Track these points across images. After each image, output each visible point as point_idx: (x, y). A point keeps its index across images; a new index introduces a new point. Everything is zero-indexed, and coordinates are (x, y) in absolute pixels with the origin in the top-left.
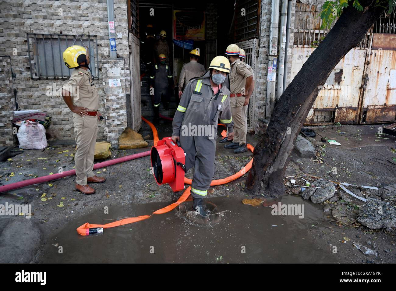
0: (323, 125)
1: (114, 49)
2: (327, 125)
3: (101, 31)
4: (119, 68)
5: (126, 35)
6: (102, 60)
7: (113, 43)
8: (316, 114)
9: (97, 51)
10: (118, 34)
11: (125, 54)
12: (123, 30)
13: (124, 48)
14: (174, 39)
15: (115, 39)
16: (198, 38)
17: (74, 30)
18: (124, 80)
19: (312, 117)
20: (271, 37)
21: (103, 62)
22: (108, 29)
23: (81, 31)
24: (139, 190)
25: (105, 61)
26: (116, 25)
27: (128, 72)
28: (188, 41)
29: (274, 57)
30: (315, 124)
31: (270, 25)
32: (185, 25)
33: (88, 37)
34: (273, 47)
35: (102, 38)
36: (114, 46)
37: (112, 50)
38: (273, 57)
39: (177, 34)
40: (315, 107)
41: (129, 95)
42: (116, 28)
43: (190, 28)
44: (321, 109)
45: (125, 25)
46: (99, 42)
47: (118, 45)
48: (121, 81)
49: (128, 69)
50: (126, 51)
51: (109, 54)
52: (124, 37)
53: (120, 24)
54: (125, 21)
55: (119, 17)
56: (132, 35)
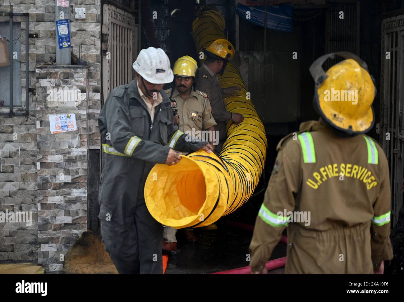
1: (65, 44)
3: (39, 2)
4: (75, 87)
6: (37, 71)
7: (63, 30)
9: (28, 49)
10: (76, 10)
11: (90, 56)
13: (89, 40)
15: (68, 22)
18: (85, 117)
21: (40, 74)
25: (44, 71)
27: (97, 96)
28: (278, 7)
33: (8, 18)
35: (40, 19)
36: (66, 38)
37: (61, 47)
41: (97, 152)
46: (34, 28)
47: (75, 34)
48: (78, 118)
49: (96, 90)
50: (95, 48)
51: (53, 55)
52: (90, 15)
56: (113, 8)
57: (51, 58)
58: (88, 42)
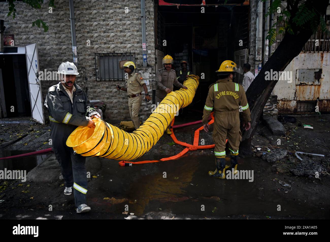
0: (306, 114)
1: (145, 61)
2: (309, 114)
3: (138, 49)
4: (148, 73)
5: (153, 51)
6: (138, 68)
7: (145, 57)
8: (299, 105)
10: (148, 51)
11: (152, 64)
12: (152, 48)
13: (152, 60)
14: (193, 49)
15: (146, 55)
16: (212, 47)
17: (121, 50)
18: (151, 81)
19: (295, 108)
20: (257, 47)
21: (139, 69)
22: (142, 48)
23: (126, 50)
24: (156, 148)
25: (140, 68)
26: (147, 45)
27: (154, 75)
28: (204, 49)
29: (260, 62)
30: (298, 113)
31: (256, 39)
32: (202, 37)
33: (129, 54)
34: (258, 54)
35: (138, 54)
36: (145, 59)
37: (144, 62)
38: (258, 62)
39: (196, 45)
40: (298, 99)
42: (147, 47)
43: (206, 39)
44: (303, 101)
45: (153, 45)
46: (137, 56)
47: (148, 58)
48: (149, 81)
49: (154, 73)
50: (154, 62)
51: (142, 64)
52: (152, 53)
53: (150, 44)
54: (153, 42)
55: (149, 40)
56: (158, 50)
57: (142, 65)
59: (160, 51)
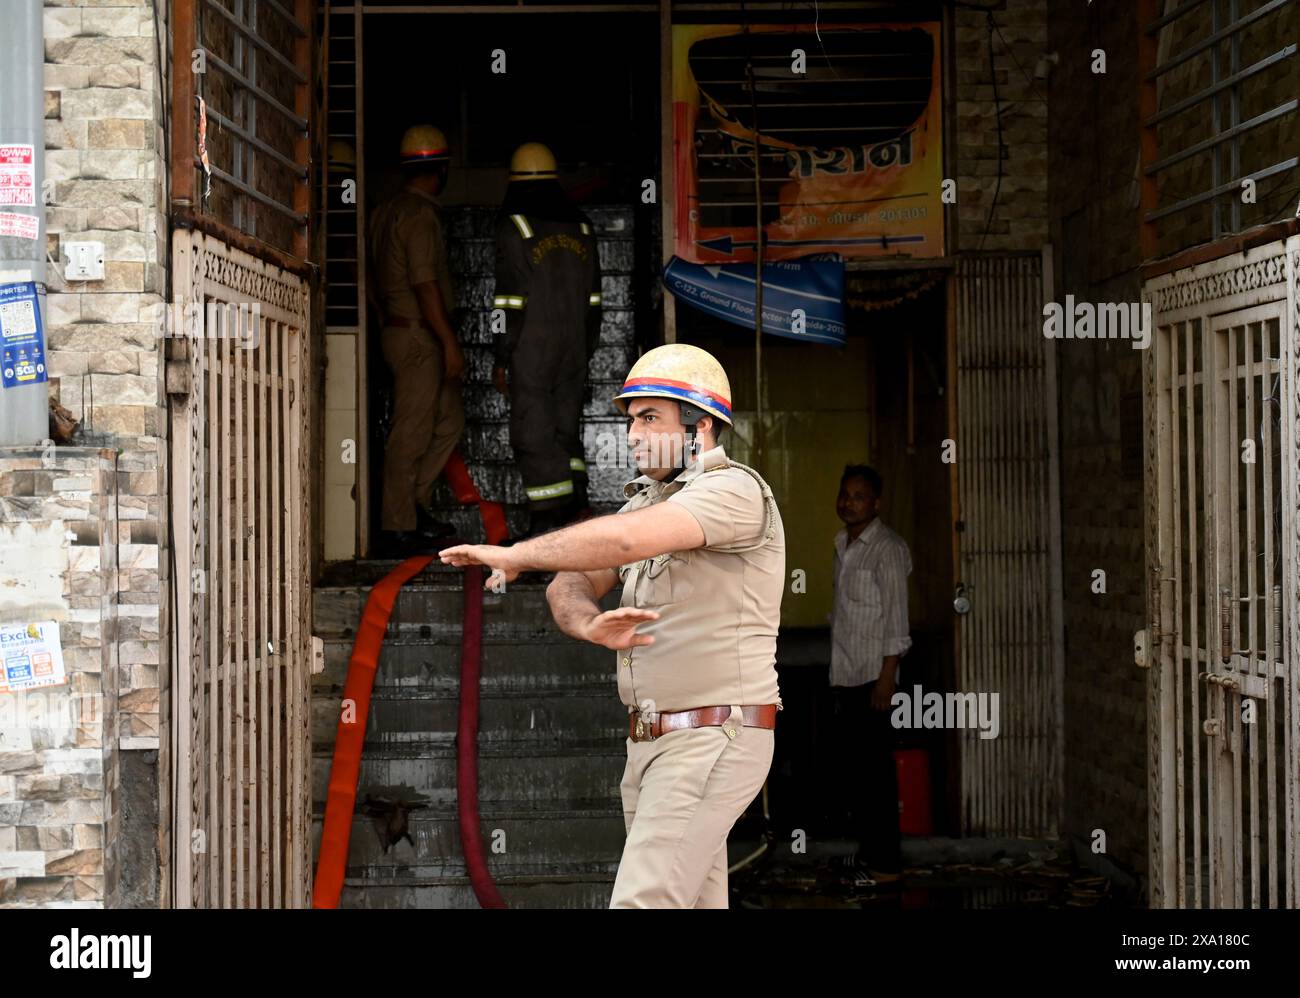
1: (26, 370)
4: (58, 525)
5: (142, 252)
7: (19, 320)
10: (70, 248)
11: (123, 412)
12: (116, 212)
13: (116, 356)
14: (679, 263)
15: (36, 290)
16: (885, 242)
18: (96, 634)
26: (56, 175)
27: (148, 557)
28: (797, 267)
32: (767, 141)
36: (28, 348)
37: (10, 383)
39: (707, 219)
41: (148, 758)
42: (50, 196)
43: (815, 161)
45: (137, 168)
47: (66, 334)
48: (70, 637)
49: (143, 537)
50: (139, 384)
52: (122, 266)
53: (95, 166)
54: (131, 139)
55: (85, 112)
56: (215, 246)
58: (113, 362)
59: (236, 255)
